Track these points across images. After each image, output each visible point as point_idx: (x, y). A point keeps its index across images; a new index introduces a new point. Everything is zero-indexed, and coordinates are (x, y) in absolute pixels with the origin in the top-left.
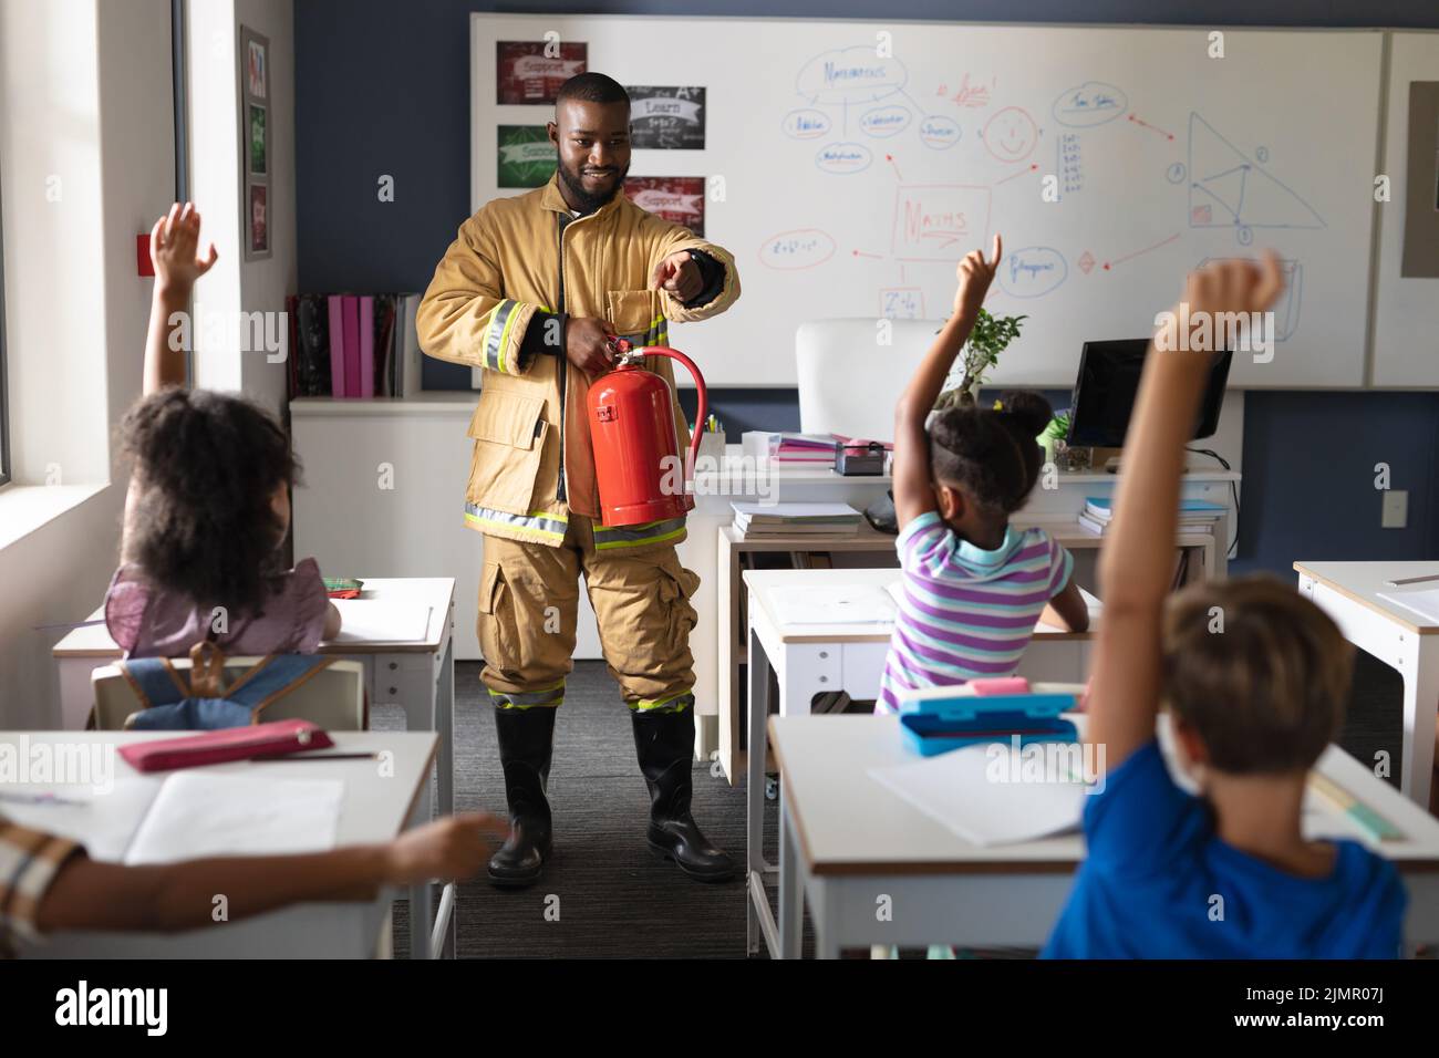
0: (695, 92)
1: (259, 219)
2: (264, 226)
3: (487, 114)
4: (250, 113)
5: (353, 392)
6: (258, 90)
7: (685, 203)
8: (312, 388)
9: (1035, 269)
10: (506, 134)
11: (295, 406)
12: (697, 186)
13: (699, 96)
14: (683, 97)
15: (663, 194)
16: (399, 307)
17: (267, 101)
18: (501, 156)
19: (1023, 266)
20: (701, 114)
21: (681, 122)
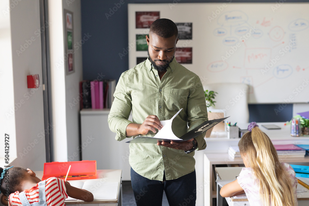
0: (190, 24)
1: (70, 62)
2: (72, 64)
3: (133, 31)
4: (68, 33)
5: (98, 108)
6: (70, 27)
7: (187, 55)
8: (87, 107)
9: (283, 70)
10: (138, 37)
11: (82, 112)
12: (190, 50)
13: (190, 25)
14: (186, 26)
15: (181, 52)
16: (109, 85)
17: (73, 30)
18: (137, 42)
19: (281, 70)
20: (191, 30)
21: (186, 32)
